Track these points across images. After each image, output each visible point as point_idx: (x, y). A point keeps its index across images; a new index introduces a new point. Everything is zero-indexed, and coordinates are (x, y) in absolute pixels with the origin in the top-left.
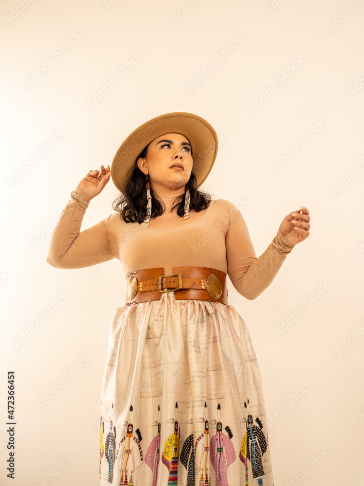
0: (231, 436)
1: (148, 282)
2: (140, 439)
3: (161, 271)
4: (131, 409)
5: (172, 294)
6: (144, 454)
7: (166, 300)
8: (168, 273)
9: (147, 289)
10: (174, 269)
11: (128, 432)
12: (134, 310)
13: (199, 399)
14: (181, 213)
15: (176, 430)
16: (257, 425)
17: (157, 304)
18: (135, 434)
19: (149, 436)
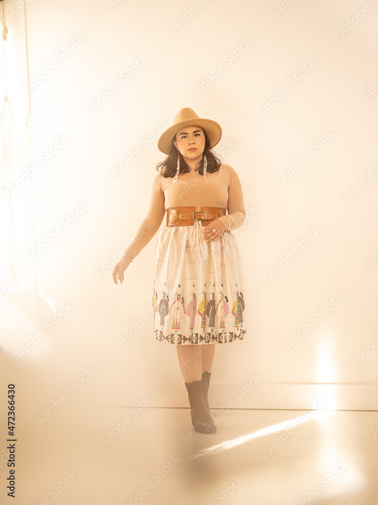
0: (227, 301)
1: (185, 214)
2: (184, 302)
3: (194, 208)
4: (179, 286)
5: (200, 222)
6: (186, 310)
7: (197, 226)
8: (198, 210)
9: (185, 218)
10: (202, 208)
11: (178, 298)
12: (176, 231)
13: (218, 281)
14: (201, 173)
15: (205, 297)
16: (241, 296)
17: (192, 228)
18: (181, 299)
19: (189, 299)
